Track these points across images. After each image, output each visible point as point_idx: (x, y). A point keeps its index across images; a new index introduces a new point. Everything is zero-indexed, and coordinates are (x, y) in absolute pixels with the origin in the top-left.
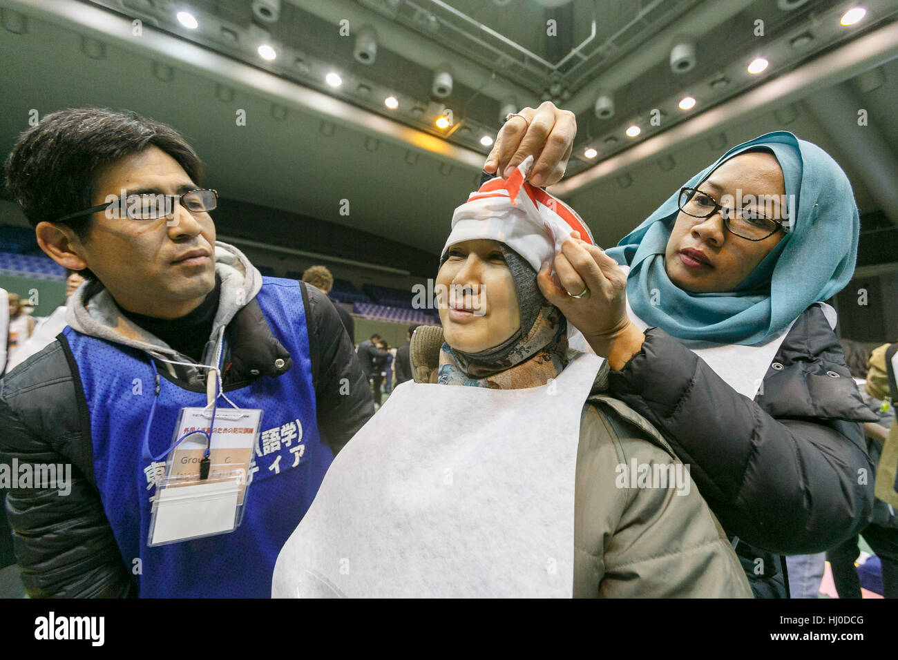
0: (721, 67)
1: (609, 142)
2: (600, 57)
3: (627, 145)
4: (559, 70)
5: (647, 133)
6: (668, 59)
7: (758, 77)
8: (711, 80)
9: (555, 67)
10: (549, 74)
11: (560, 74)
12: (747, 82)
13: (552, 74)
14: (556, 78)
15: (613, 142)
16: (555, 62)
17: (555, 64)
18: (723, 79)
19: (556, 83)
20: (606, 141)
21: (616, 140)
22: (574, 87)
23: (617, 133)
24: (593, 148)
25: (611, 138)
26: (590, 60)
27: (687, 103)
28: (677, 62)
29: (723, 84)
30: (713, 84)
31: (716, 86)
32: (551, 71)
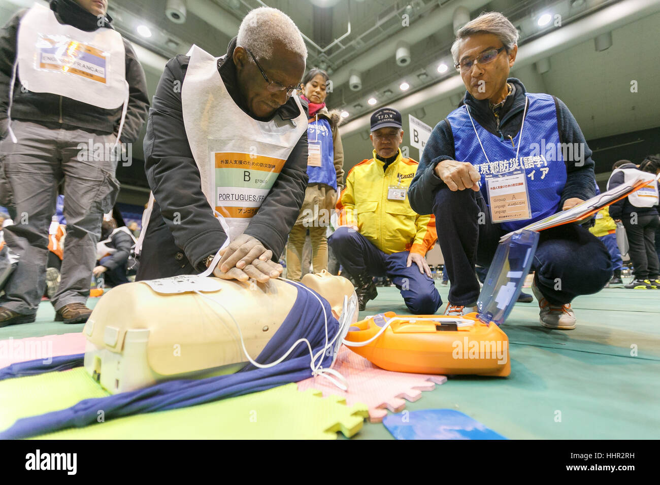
0: (424, 67)
1: (357, 107)
2: (352, 48)
3: (368, 111)
4: (325, 53)
5: (379, 104)
6: (394, 56)
7: (443, 75)
8: (418, 73)
9: (323, 50)
10: (318, 55)
11: (326, 56)
12: (437, 77)
13: (320, 55)
14: (323, 58)
15: (360, 107)
16: (323, 47)
17: (323, 48)
18: (425, 74)
19: (323, 62)
20: (355, 106)
21: (362, 106)
22: (335, 66)
23: (362, 102)
24: (347, 111)
25: (359, 105)
26: (346, 49)
27: (404, 87)
28: (400, 58)
29: (425, 76)
30: (419, 76)
31: (421, 77)
32: (320, 52)
